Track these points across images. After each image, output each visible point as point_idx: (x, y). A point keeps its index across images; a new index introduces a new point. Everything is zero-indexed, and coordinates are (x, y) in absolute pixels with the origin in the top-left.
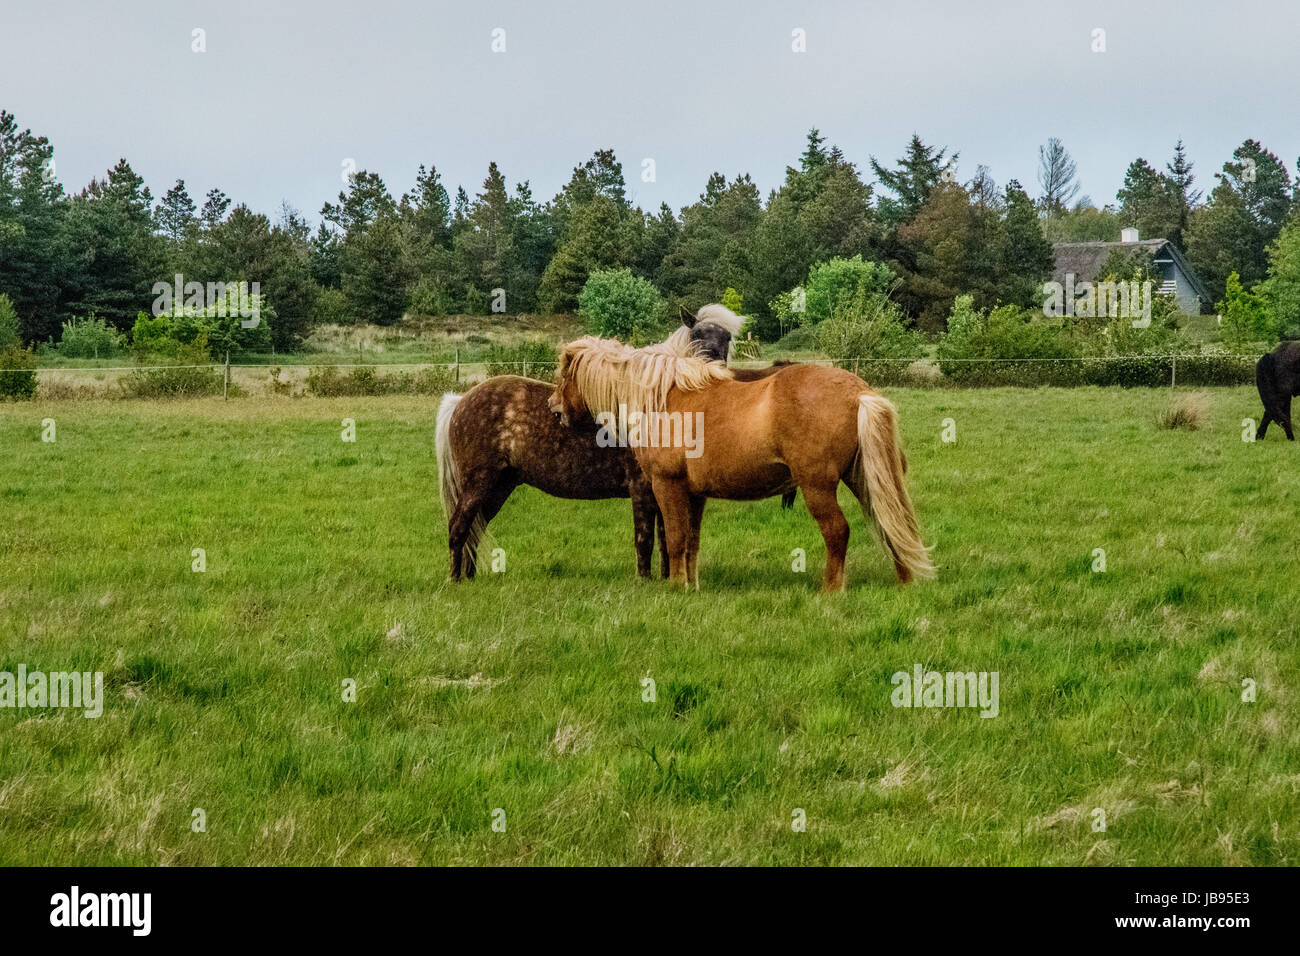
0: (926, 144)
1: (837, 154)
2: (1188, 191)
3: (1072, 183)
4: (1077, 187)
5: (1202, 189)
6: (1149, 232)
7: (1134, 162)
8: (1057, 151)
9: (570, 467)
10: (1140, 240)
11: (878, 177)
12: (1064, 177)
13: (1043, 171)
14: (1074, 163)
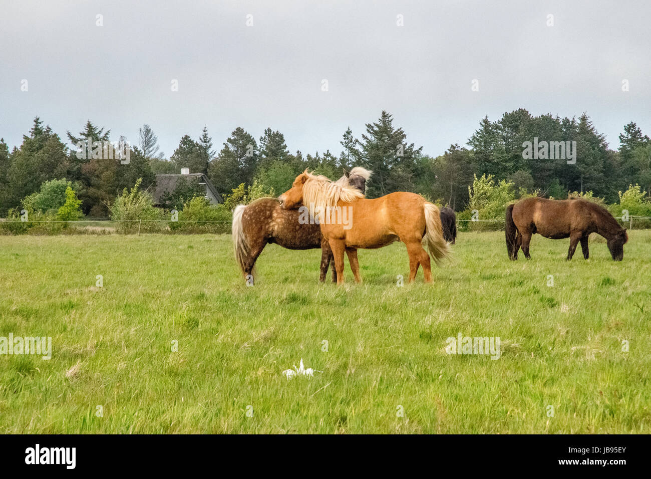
0: (94, 125)
1: (49, 129)
2: (210, 151)
3: (155, 146)
4: (158, 148)
5: (216, 150)
6: (193, 170)
7: (184, 137)
8: (148, 131)
9: (302, 236)
10: (190, 173)
11: (71, 141)
12: (151, 144)
13: (141, 140)
14: (156, 137)
